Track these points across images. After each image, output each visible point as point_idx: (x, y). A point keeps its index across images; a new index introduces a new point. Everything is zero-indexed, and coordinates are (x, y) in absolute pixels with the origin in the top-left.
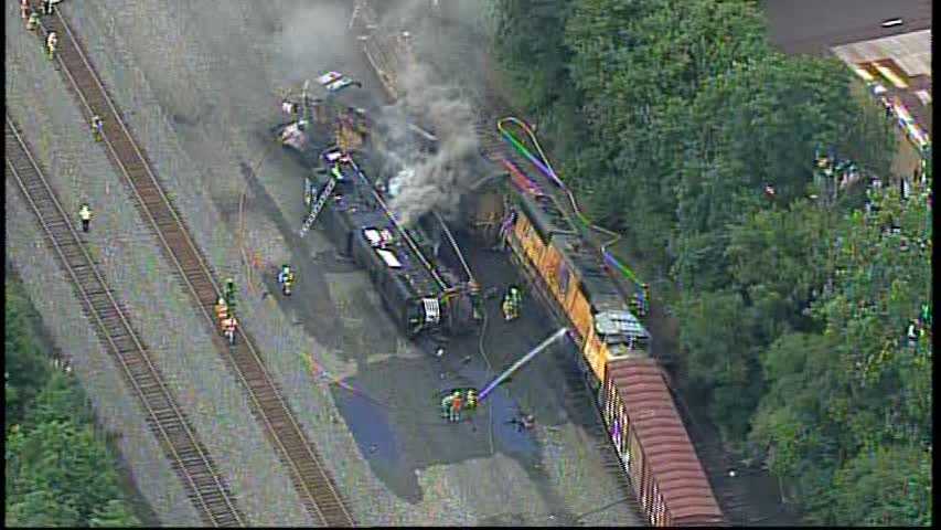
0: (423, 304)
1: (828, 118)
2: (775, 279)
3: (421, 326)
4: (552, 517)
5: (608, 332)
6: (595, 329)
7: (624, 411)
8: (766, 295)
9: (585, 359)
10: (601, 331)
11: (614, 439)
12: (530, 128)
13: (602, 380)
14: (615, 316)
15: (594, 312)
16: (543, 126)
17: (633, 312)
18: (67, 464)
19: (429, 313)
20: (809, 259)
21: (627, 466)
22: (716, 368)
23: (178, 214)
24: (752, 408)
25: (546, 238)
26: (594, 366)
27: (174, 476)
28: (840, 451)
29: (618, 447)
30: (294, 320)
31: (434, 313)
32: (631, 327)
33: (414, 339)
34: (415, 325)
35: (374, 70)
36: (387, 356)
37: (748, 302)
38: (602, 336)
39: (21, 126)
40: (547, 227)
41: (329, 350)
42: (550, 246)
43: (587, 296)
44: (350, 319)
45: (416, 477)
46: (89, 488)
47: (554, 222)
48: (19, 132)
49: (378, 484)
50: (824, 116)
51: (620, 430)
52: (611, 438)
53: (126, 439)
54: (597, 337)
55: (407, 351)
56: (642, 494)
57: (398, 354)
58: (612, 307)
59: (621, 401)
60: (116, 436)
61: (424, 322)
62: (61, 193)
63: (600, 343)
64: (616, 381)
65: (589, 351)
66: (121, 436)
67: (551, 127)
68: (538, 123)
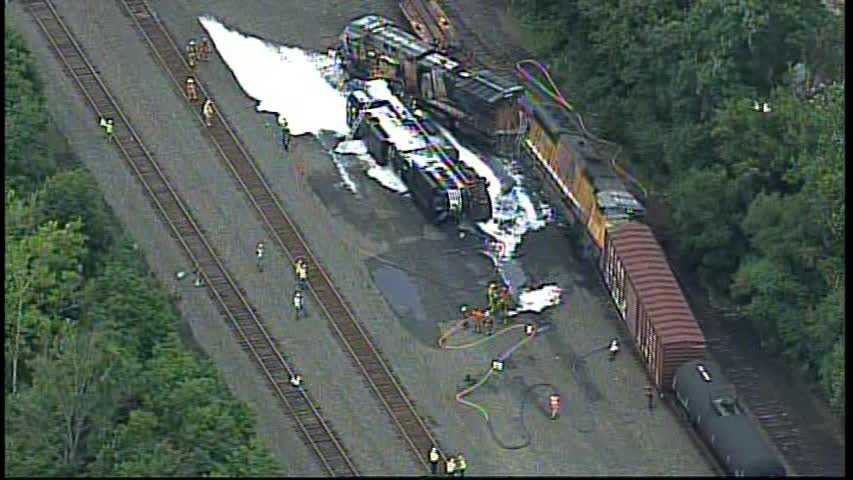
0: (447, 195)
1: (801, 19)
2: (755, 155)
3: (445, 214)
4: (557, 358)
5: (607, 205)
6: (597, 204)
7: (621, 265)
8: (747, 169)
9: (588, 232)
10: (602, 205)
11: (613, 294)
12: (545, 67)
13: (603, 245)
14: (615, 193)
15: (596, 191)
16: (556, 66)
17: (630, 192)
18: (130, 302)
19: (452, 202)
20: (785, 137)
21: (624, 315)
22: (703, 236)
23: (234, 132)
24: (735, 267)
25: (554, 137)
26: (596, 237)
27: (226, 327)
28: (812, 295)
29: (617, 301)
30: (334, 212)
31: (456, 202)
32: (628, 202)
33: (440, 225)
34: (440, 212)
35: (409, 22)
36: (414, 239)
37: (731, 175)
38: (602, 210)
39: (100, 69)
40: (555, 128)
41: (364, 235)
42: (559, 145)
43: (591, 180)
44: (383, 211)
45: (438, 328)
46: (149, 324)
47: (562, 125)
48: (98, 73)
49: (405, 334)
50: (797, 17)
51: (618, 286)
52: (610, 293)
53: (185, 302)
54: (598, 213)
55: (432, 234)
56: (637, 335)
57: (425, 237)
58: (613, 188)
59: (618, 258)
60: (176, 298)
61: (448, 210)
62: (132, 118)
63: (600, 216)
64: (615, 242)
65: (592, 224)
66: (180, 298)
67: (563, 67)
68: (551, 63)
